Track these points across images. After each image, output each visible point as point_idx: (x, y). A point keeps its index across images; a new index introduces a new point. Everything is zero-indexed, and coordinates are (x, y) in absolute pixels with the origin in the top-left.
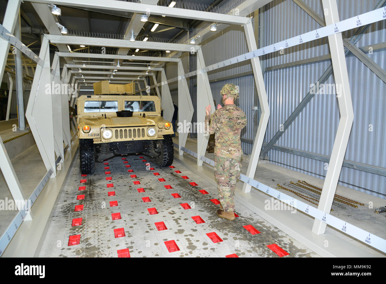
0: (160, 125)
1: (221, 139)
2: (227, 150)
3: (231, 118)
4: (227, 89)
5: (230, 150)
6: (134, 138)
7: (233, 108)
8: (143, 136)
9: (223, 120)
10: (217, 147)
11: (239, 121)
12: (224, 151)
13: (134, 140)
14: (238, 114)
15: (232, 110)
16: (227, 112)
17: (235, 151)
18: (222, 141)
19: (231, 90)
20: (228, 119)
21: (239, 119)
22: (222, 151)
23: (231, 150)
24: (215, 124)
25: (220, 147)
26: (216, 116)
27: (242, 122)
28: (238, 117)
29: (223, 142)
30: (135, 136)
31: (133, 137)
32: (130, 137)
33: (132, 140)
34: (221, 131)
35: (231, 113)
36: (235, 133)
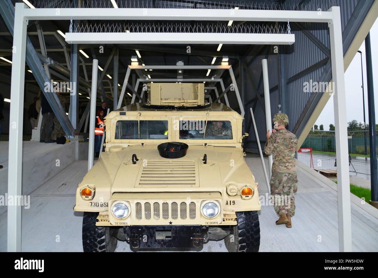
0: (230, 190)
1: (278, 157)
2: (285, 166)
3: (285, 139)
4: (280, 118)
5: (286, 165)
6: (172, 220)
7: (285, 131)
8: (193, 216)
9: (279, 141)
10: (276, 164)
11: (292, 141)
12: (282, 167)
13: (173, 224)
14: (290, 135)
15: (284, 133)
16: (281, 134)
17: (291, 166)
18: (279, 159)
19: (284, 120)
20: (283, 140)
21: (292, 139)
22: (280, 167)
23: (288, 166)
24: (271, 145)
25: (278, 164)
26: (272, 138)
27: (295, 142)
28: (291, 137)
29: (281, 159)
30: (175, 216)
31: (170, 219)
32: (166, 216)
33: (169, 224)
34: (278, 149)
35: (284, 135)
36: (290, 151)
